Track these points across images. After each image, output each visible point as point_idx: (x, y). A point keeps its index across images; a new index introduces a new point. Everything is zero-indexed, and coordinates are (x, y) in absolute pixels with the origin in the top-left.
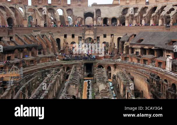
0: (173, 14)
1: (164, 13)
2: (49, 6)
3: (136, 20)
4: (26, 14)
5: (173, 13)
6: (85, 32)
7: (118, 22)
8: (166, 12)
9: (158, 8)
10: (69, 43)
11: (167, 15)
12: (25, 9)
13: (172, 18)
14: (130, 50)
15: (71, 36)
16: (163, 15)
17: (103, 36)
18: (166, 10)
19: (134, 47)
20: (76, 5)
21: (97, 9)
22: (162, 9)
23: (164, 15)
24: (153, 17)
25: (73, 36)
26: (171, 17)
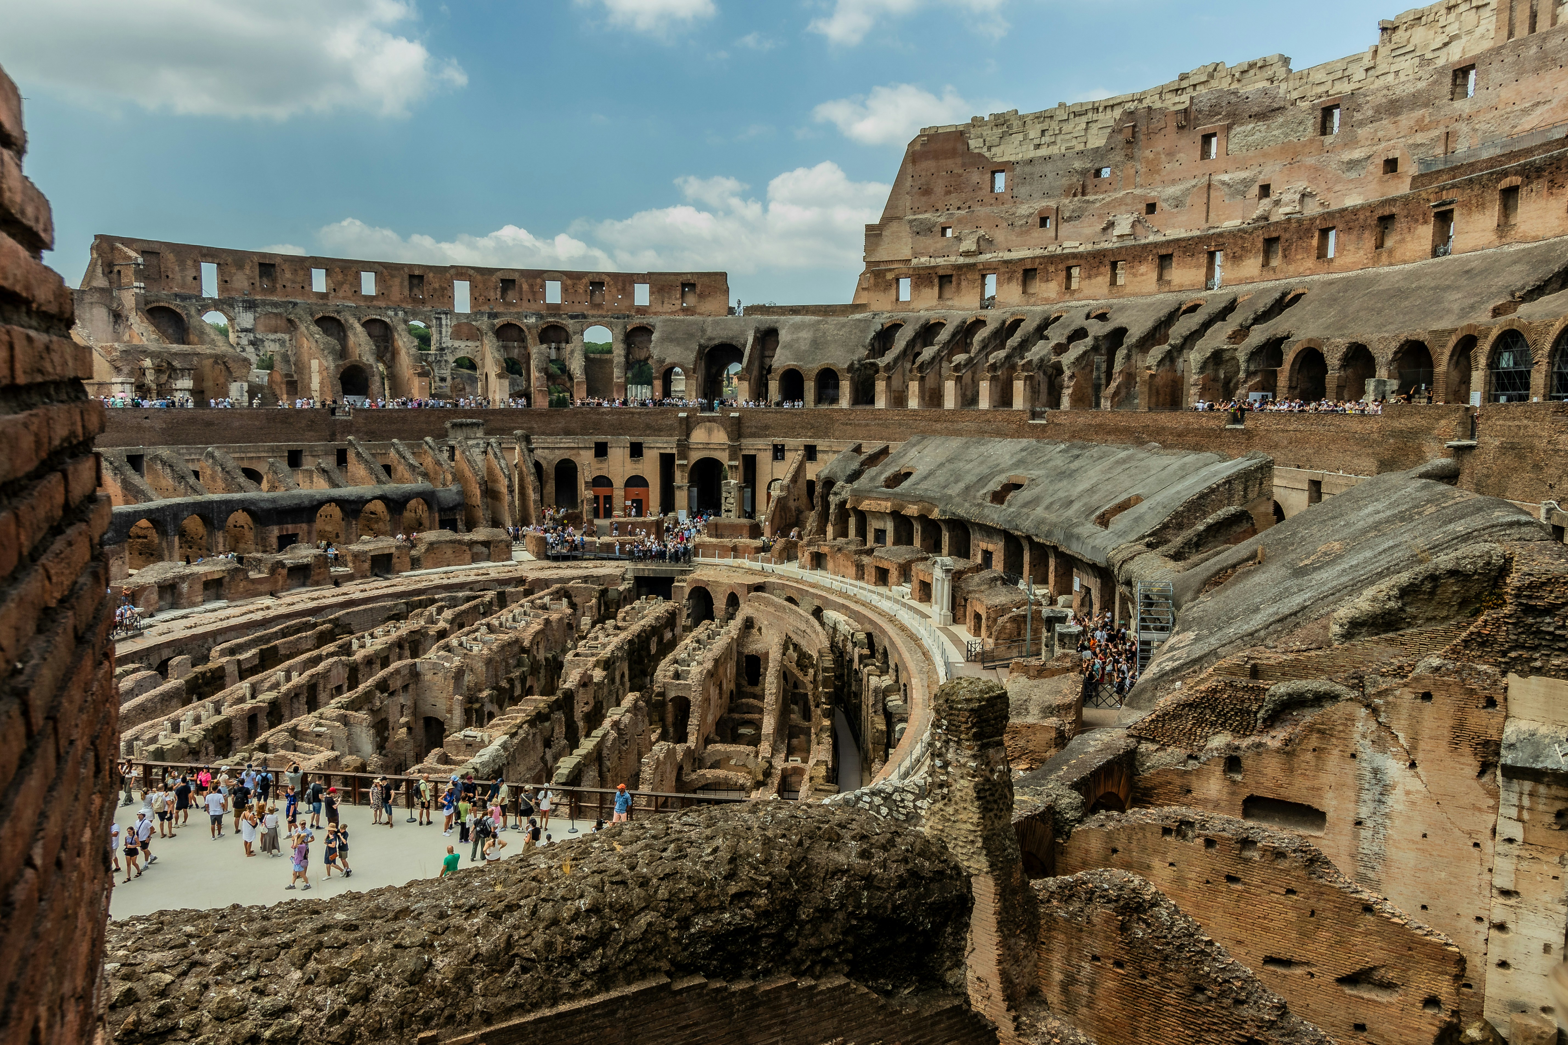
0: (1072, 359)
1: (1039, 351)
2: (551, 315)
3: (922, 379)
4: (442, 349)
5: (1076, 350)
6: (688, 435)
7: (845, 387)
8: (1053, 343)
9: (1029, 326)
10: (619, 483)
11: (1054, 359)
12: (441, 325)
13: (1071, 378)
14: (852, 521)
15: (628, 451)
16: (1036, 358)
17: (769, 454)
18: (1056, 335)
19: (865, 505)
20: (674, 309)
21: (763, 327)
22: (1040, 332)
23: (1042, 360)
24: (994, 367)
25: (636, 451)
26: (1065, 368)
